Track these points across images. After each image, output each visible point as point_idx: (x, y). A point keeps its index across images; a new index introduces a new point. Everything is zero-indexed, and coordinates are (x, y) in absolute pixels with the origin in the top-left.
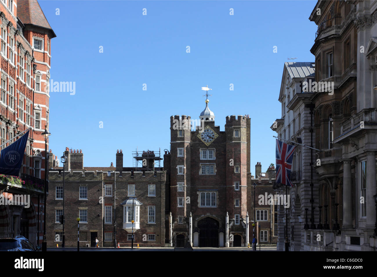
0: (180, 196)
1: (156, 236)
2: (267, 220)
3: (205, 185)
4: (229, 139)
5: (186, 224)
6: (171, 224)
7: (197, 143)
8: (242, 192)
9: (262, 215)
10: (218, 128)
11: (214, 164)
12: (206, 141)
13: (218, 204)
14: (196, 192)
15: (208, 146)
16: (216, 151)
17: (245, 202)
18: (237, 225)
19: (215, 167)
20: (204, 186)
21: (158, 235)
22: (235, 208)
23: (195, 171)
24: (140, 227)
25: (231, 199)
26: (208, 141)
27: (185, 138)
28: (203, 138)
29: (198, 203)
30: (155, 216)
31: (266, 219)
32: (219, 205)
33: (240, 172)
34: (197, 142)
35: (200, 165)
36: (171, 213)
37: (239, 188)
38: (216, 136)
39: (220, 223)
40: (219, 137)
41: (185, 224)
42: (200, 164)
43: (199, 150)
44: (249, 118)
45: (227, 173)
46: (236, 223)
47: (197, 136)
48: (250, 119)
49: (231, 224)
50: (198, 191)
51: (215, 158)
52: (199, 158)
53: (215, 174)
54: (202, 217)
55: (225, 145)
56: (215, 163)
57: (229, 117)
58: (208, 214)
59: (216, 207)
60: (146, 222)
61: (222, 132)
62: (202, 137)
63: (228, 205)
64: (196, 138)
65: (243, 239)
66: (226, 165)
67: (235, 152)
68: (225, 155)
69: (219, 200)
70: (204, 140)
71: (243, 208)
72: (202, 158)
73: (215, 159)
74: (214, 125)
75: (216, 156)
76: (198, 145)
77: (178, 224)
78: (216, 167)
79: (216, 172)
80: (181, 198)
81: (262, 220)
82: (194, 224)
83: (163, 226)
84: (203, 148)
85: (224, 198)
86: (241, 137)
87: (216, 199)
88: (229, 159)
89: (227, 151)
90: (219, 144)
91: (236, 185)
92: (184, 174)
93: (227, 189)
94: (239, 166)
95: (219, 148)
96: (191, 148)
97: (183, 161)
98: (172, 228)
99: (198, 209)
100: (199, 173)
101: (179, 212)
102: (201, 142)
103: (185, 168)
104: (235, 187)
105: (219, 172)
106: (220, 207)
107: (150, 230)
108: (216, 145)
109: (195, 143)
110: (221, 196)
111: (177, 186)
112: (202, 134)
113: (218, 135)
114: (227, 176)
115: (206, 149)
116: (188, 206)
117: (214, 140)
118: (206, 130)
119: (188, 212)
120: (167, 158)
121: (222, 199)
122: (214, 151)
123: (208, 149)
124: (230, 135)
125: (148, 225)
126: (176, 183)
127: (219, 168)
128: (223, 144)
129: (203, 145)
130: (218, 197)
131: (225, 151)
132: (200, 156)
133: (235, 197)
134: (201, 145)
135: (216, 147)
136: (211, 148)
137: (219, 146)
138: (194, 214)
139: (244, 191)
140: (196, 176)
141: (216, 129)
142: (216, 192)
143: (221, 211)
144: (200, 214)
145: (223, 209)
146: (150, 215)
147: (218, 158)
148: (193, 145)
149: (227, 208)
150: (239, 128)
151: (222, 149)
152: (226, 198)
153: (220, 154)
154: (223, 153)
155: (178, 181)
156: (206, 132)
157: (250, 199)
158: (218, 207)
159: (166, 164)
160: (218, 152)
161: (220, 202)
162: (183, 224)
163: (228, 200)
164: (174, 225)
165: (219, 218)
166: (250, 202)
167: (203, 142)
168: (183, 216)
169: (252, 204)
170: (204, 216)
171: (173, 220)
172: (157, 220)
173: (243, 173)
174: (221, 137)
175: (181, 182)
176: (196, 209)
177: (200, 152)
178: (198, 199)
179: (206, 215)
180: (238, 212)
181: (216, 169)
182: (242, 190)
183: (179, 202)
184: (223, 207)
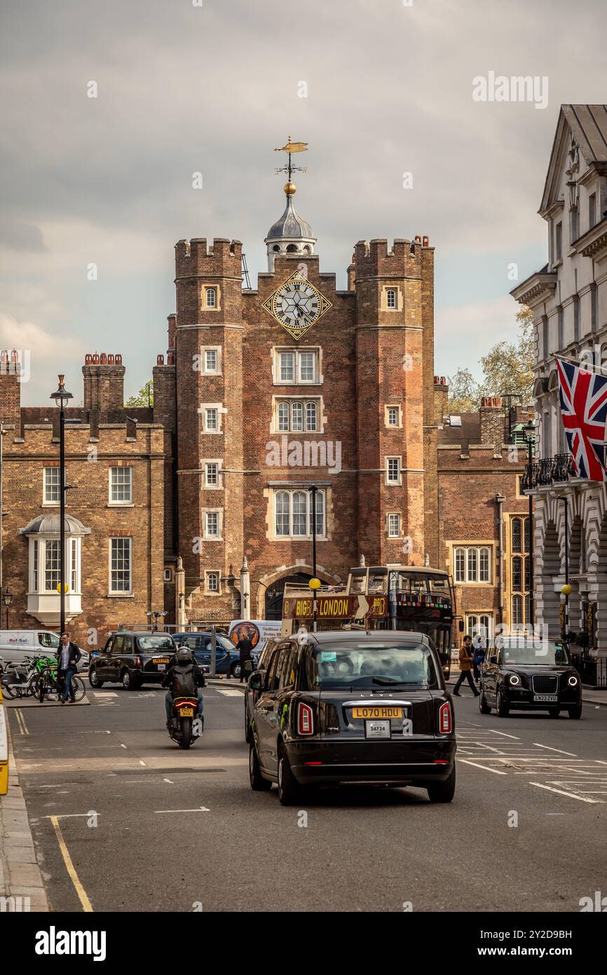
0: (209, 503)
2: (487, 579)
3: (290, 468)
4: (365, 316)
5: (230, 594)
6: (183, 596)
7: (263, 330)
8: (411, 491)
9: (472, 565)
10: (330, 278)
11: (319, 398)
12: (292, 323)
13: (332, 528)
14: (260, 491)
15: (296, 338)
16: (326, 355)
17: (420, 523)
19: (323, 407)
20: (287, 472)
22: (387, 542)
23: (255, 422)
24: (82, 608)
25: (374, 513)
26: (297, 323)
27: (225, 311)
28: (282, 313)
29: (266, 528)
30: (130, 570)
31: (484, 576)
32: (334, 534)
33: (401, 425)
34: (262, 327)
35: (274, 402)
36: (180, 561)
37: (400, 476)
38: (324, 305)
40: (334, 310)
41: (227, 595)
42: (274, 396)
43: (269, 353)
44: (429, 246)
45: (360, 427)
47: (264, 306)
48: (433, 249)
50: (268, 486)
51: (322, 377)
52: (269, 377)
53: (322, 431)
54: (281, 572)
55: (355, 338)
56: (321, 396)
57: (367, 244)
58: (299, 564)
59: (326, 540)
60: (103, 593)
61: (343, 296)
62: (279, 309)
63: (365, 534)
64: (260, 314)
66: (356, 402)
67: (385, 359)
68: (353, 369)
69: (334, 515)
70: (284, 318)
71: (414, 543)
72: (277, 379)
73: (322, 381)
74: (318, 269)
75: (326, 373)
76: (265, 336)
77: (205, 596)
78: (326, 408)
79: (324, 424)
80: (213, 510)
81: (472, 582)
82: (256, 594)
83: (158, 603)
84: (281, 344)
85: (350, 511)
86: (404, 309)
87: (326, 513)
88: (366, 381)
89: (359, 355)
90: (333, 333)
91: (390, 467)
92: (222, 433)
93: (361, 478)
94: (400, 406)
95: (335, 345)
96: (244, 347)
97: (218, 389)
98: (186, 611)
99: (266, 547)
100: (269, 427)
101: (207, 557)
102: (277, 327)
103: (225, 411)
104: (388, 473)
105: (336, 425)
106: (337, 538)
107: (114, 616)
108: (325, 335)
109: (256, 330)
110: (341, 504)
111: (199, 470)
112: (279, 300)
113: (331, 301)
114: (360, 439)
115: (292, 348)
116: (234, 536)
117: (316, 318)
118: (292, 287)
119: (237, 555)
120: (164, 379)
121: (345, 514)
122: (318, 355)
123: (297, 348)
124: (369, 304)
125: (110, 600)
126: (198, 461)
127: (336, 411)
128: (346, 334)
129: (283, 336)
130: (332, 506)
131: (353, 355)
132: (271, 371)
133: (388, 506)
134: (275, 335)
135: (324, 343)
136: (309, 345)
137: (335, 339)
138: (254, 563)
139: (415, 487)
140: (260, 438)
141: (323, 283)
142: (326, 489)
143: (342, 553)
144: (272, 563)
145: (347, 544)
146: (114, 566)
147: (331, 379)
148: (251, 336)
149: (362, 543)
150: (399, 282)
151: (346, 351)
152: (357, 508)
153: (337, 365)
154: (346, 361)
155: (204, 456)
156: (292, 294)
157: (432, 512)
158: (333, 539)
159: (161, 399)
160: (330, 359)
161: (338, 522)
162: (222, 596)
163: (364, 516)
164: (190, 599)
165: (336, 576)
166: (434, 521)
167: (281, 327)
168: (220, 571)
169: (441, 529)
170: (287, 568)
171: (187, 584)
172: (137, 584)
173: (413, 430)
174: (339, 311)
175: (212, 457)
176: (261, 546)
177: (271, 358)
178: (266, 514)
179: (294, 566)
180: (398, 556)
181: (325, 415)
182: (409, 485)
183: (207, 523)
184: (346, 539)
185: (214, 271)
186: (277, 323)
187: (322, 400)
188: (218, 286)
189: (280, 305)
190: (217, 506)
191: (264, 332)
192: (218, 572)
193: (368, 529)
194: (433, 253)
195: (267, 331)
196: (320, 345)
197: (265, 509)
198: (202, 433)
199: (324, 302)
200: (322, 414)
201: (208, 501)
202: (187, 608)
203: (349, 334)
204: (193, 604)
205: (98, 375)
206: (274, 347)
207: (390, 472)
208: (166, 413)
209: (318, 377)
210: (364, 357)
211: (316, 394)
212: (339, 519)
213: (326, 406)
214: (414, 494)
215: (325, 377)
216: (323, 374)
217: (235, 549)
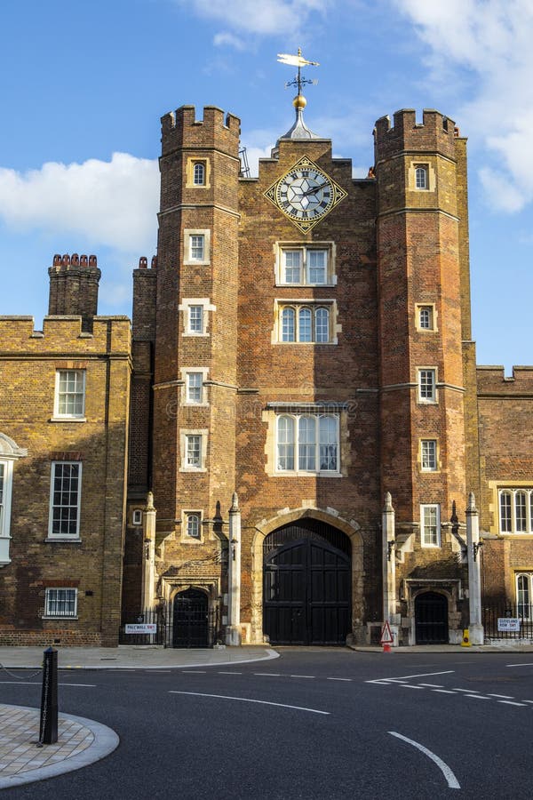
0: (190, 423)
1: (83, 594)
3: (296, 387)
4: (388, 201)
5: (215, 542)
6: (152, 544)
7: (264, 222)
8: (450, 412)
9: (521, 512)
10: (346, 164)
11: (332, 302)
12: (300, 215)
13: (348, 461)
14: (258, 414)
15: (305, 233)
16: (340, 251)
17: (461, 454)
18: (429, 551)
19: (336, 312)
20: (293, 391)
21: (89, 593)
22: (419, 476)
23: (253, 331)
24: (10, 556)
25: (402, 439)
26: (305, 214)
27: (216, 190)
28: (287, 204)
29: (264, 460)
30: (79, 506)
32: (350, 468)
33: (436, 329)
34: (262, 219)
35: (276, 307)
36: (151, 498)
37: (436, 393)
38: (338, 194)
39: (358, 543)
40: (350, 200)
41: (212, 543)
42: (276, 300)
43: (272, 249)
44: (461, 136)
45: (383, 335)
46: (427, 540)
47: (266, 195)
48: (465, 138)
49: (408, 548)
50: (268, 408)
51: (335, 278)
52: (270, 277)
53: (336, 341)
54: (284, 516)
55: (375, 231)
56: (335, 300)
57: (390, 118)
58: (308, 505)
59: (341, 476)
60: (40, 536)
61: (361, 184)
62: (283, 199)
63: (391, 468)
64: (260, 204)
65: (455, 609)
66: (377, 307)
67: (415, 248)
68: (373, 268)
69: (350, 445)
70: (290, 209)
71: (454, 477)
72: (281, 280)
73: (335, 281)
74: (331, 153)
75: (340, 273)
76: (266, 229)
77: (181, 544)
78: (340, 314)
79: (338, 333)
80: (195, 432)
81: (522, 533)
82: (251, 543)
83: (113, 550)
84: (286, 238)
85: (370, 440)
86: (437, 189)
87: (340, 443)
88: (391, 278)
89: (381, 248)
90: (348, 226)
91: (423, 381)
92: (208, 335)
93: (385, 397)
94: (434, 304)
95: (352, 241)
96: (240, 242)
97: (205, 281)
98: (157, 564)
99: (265, 484)
100: (270, 336)
101: (186, 492)
102: (281, 219)
103: (214, 308)
104: (420, 388)
105: (352, 334)
106: (355, 474)
107: (53, 568)
108: (338, 228)
109: (255, 222)
110: (359, 431)
111: (178, 381)
112: (284, 189)
113: (347, 191)
114: (383, 349)
115: (299, 244)
116: (223, 467)
117: (329, 209)
118: (299, 175)
119: (226, 492)
120: (146, 284)
121: (365, 444)
122: (331, 252)
123: (305, 245)
124: (392, 185)
125: (49, 547)
126: (177, 370)
127: (352, 318)
128: (365, 228)
129: (289, 229)
130: (348, 434)
131: (373, 253)
132: (273, 270)
133: (420, 430)
134: (278, 228)
135: (338, 237)
136: (318, 240)
137: (352, 234)
138: (249, 503)
139: (454, 408)
140: (258, 350)
141: (336, 170)
142: (340, 412)
143: (361, 492)
144: (272, 505)
145: (367, 482)
146: (57, 501)
147: (347, 280)
148: (250, 229)
149: (386, 480)
150: (430, 158)
151: (363, 247)
152: (379, 436)
153: (354, 264)
154: (365, 259)
155: (185, 364)
156: (299, 182)
157: (472, 445)
158: (349, 475)
159: (142, 307)
160: (346, 257)
161: (355, 453)
162: (204, 545)
163: (390, 444)
164: (162, 547)
165: (353, 522)
166: (474, 456)
167: (285, 219)
168: (202, 511)
169: (482, 466)
170: (291, 511)
171: (159, 528)
172: (86, 525)
173: (450, 336)
174: (356, 200)
175: (195, 365)
176: (258, 482)
177: (274, 255)
178: (265, 442)
179: (300, 509)
180: (434, 495)
181: (338, 323)
182: (446, 404)
183: (187, 450)
184: (366, 476)
185: (203, 142)
186: (282, 215)
187: (335, 305)
188: (208, 159)
189: (285, 194)
190: (200, 427)
191: (265, 225)
192: (199, 513)
193: (395, 461)
194: (465, 144)
195: (269, 224)
196: (333, 239)
197: (264, 437)
198: (183, 335)
199: (338, 191)
200: (335, 322)
201: (189, 420)
202: (158, 559)
203: (368, 227)
204: (166, 554)
205: (65, 277)
206: (277, 243)
207: (423, 387)
208: (146, 323)
209: (330, 278)
210: (387, 249)
211: (329, 297)
212: (357, 450)
213: (340, 311)
214: (453, 417)
215: (339, 278)
216: (337, 273)
217: (223, 483)
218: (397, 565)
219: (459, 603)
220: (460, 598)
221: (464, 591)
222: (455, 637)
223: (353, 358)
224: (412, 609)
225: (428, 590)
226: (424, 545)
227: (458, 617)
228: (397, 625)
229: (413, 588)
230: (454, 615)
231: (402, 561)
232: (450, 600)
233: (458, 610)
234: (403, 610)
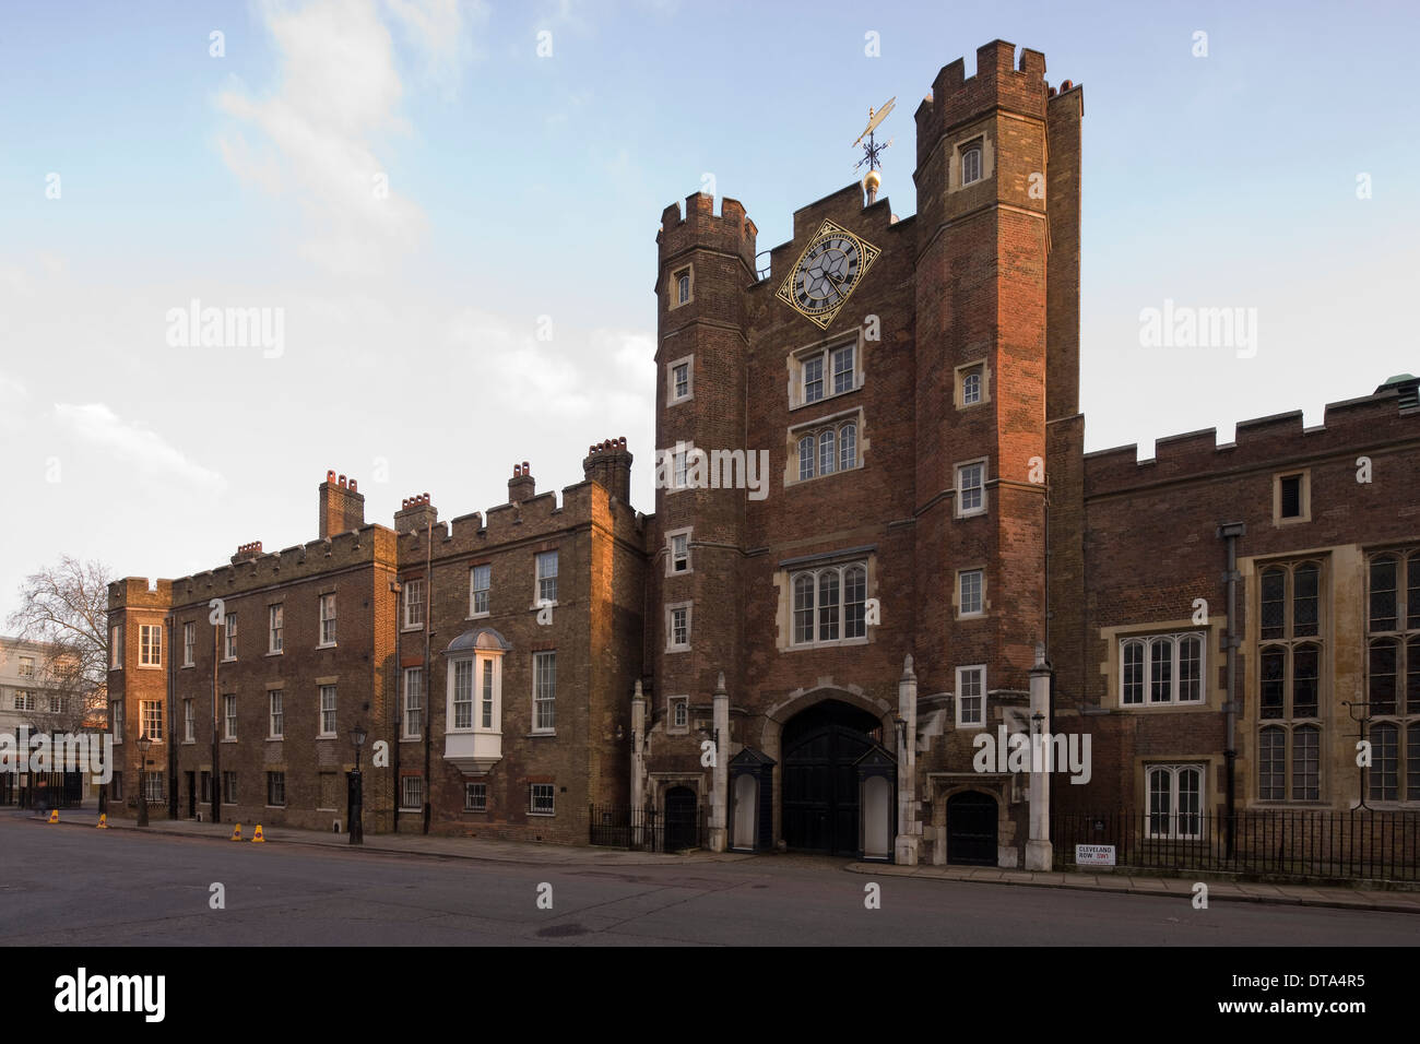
0: (676, 595)
1: (558, 791)
2: (1195, 696)
3: (813, 535)
5: (700, 731)
6: (638, 736)
7: (776, 332)
8: (1011, 524)
9: (1161, 673)
10: (882, 207)
11: (858, 411)
12: (819, 307)
13: (877, 622)
14: (768, 577)
15: (824, 327)
17: (1034, 589)
19: (862, 423)
20: (808, 542)
21: (564, 790)
22: (957, 626)
24: (502, 753)
26: (825, 303)
27: (700, 303)
28: (803, 297)
29: (775, 631)
30: (555, 698)
31: (1188, 691)
32: (884, 628)
34: (774, 328)
35: (790, 437)
37: (985, 497)
38: (868, 257)
39: (889, 728)
40: (884, 259)
41: (697, 733)
42: (790, 429)
43: (785, 364)
46: (966, 718)
47: (778, 295)
49: (933, 729)
50: (780, 569)
51: (864, 378)
52: (783, 401)
53: (862, 464)
54: (797, 700)
56: (861, 408)
58: (825, 683)
59: (870, 643)
60: (525, 729)
61: (898, 228)
62: (799, 293)
63: (923, 619)
65: (1007, 816)
69: (880, 599)
70: (807, 302)
71: (1014, 623)
72: (797, 402)
73: (862, 381)
74: (860, 199)
75: (869, 367)
76: (779, 340)
77: (668, 735)
78: (867, 425)
79: (866, 453)
80: (679, 606)
81: (1161, 704)
82: (761, 734)
84: (802, 344)
85: (907, 589)
86: (996, 171)
87: (868, 598)
88: (927, 344)
90: (881, 296)
94: (985, 360)
95: (885, 316)
96: (750, 367)
99: (776, 662)
100: (783, 477)
101: (671, 676)
102: (796, 320)
105: (883, 448)
106: (882, 635)
107: (534, 763)
108: (867, 306)
109: (767, 336)
110: (891, 580)
111: (664, 549)
112: (800, 277)
113: (881, 246)
114: (918, 455)
115: (819, 346)
116: (716, 644)
117: (855, 284)
118: (819, 250)
121: (898, 595)
122: (859, 344)
123: (825, 344)
125: (531, 741)
126: (663, 536)
127: (885, 426)
128: (904, 290)
129: (804, 331)
130: (877, 586)
132: (787, 392)
133: (959, 558)
134: (792, 334)
136: (842, 331)
138: (758, 686)
139: (1020, 517)
140: (770, 498)
141: (866, 221)
142: (867, 558)
143: (893, 661)
144: (782, 685)
145: (902, 644)
147: (877, 375)
148: (761, 347)
150: (986, 123)
151: (900, 320)
155: (670, 526)
158: (878, 640)
161: (884, 610)
164: (650, 740)
165: (881, 701)
166: (1073, 592)
167: (802, 318)
168: (688, 696)
170: (805, 693)
171: (646, 719)
172: (560, 718)
173: (1018, 405)
174: (890, 256)
175: (680, 526)
176: (768, 661)
177: (788, 372)
178: (776, 611)
179: (816, 688)
180: (978, 650)
181: (866, 437)
182: (1002, 511)
183: (673, 627)
184: (900, 638)
186: (797, 314)
187: (862, 414)
189: (801, 285)
190: (685, 600)
191: (778, 336)
192: (685, 699)
195: (782, 331)
196: (860, 325)
197: (777, 605)
199: (869, 251)
200: (862, 437)
201: (674, 592)
202: (646, 753)
204: (653, 747)
206: (791, 353)
207: (965, 494)
209: (857, 379)
211: (853, 406)
212: (886, 606)
213: (868, 421)
214: (1015, 530)
215: (868, 374)
216: (864, 369)
217: (716, 663)
218: (918, 754)
219: (1012, 808)
220: (1014, 801)
221: (1022, 790)
222: (1007, 857)
223: (885, 481)
224: (940, 815)
225: (966, 788)
226: (960, 724)
227: (1009, 829)
228: (916, 835)
229: (941, 786)
230: (1006, 827)
231: (926, 747)
232: (1000, 804)
233: (1010, 819)
234: (925, 816)
